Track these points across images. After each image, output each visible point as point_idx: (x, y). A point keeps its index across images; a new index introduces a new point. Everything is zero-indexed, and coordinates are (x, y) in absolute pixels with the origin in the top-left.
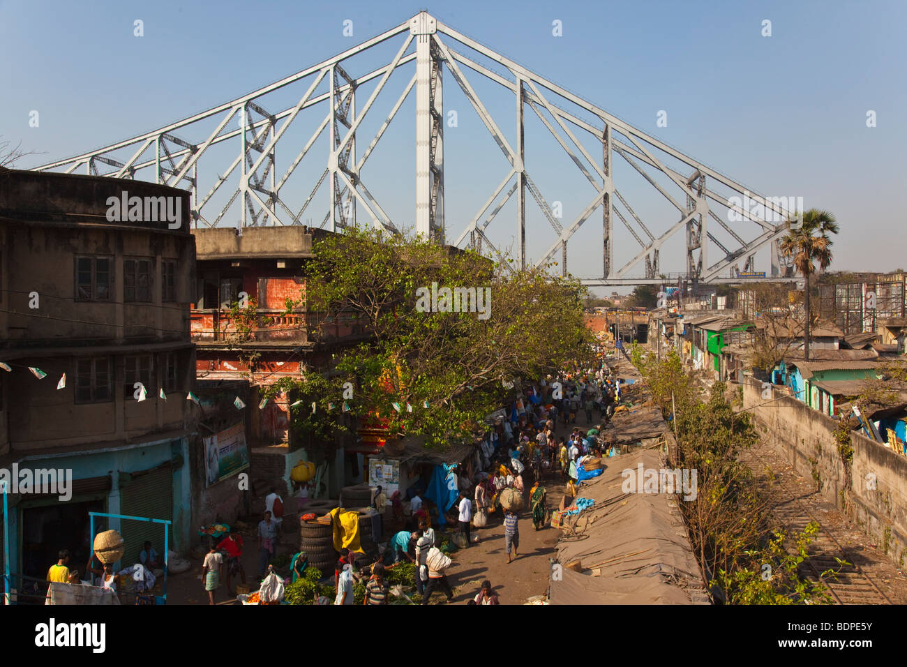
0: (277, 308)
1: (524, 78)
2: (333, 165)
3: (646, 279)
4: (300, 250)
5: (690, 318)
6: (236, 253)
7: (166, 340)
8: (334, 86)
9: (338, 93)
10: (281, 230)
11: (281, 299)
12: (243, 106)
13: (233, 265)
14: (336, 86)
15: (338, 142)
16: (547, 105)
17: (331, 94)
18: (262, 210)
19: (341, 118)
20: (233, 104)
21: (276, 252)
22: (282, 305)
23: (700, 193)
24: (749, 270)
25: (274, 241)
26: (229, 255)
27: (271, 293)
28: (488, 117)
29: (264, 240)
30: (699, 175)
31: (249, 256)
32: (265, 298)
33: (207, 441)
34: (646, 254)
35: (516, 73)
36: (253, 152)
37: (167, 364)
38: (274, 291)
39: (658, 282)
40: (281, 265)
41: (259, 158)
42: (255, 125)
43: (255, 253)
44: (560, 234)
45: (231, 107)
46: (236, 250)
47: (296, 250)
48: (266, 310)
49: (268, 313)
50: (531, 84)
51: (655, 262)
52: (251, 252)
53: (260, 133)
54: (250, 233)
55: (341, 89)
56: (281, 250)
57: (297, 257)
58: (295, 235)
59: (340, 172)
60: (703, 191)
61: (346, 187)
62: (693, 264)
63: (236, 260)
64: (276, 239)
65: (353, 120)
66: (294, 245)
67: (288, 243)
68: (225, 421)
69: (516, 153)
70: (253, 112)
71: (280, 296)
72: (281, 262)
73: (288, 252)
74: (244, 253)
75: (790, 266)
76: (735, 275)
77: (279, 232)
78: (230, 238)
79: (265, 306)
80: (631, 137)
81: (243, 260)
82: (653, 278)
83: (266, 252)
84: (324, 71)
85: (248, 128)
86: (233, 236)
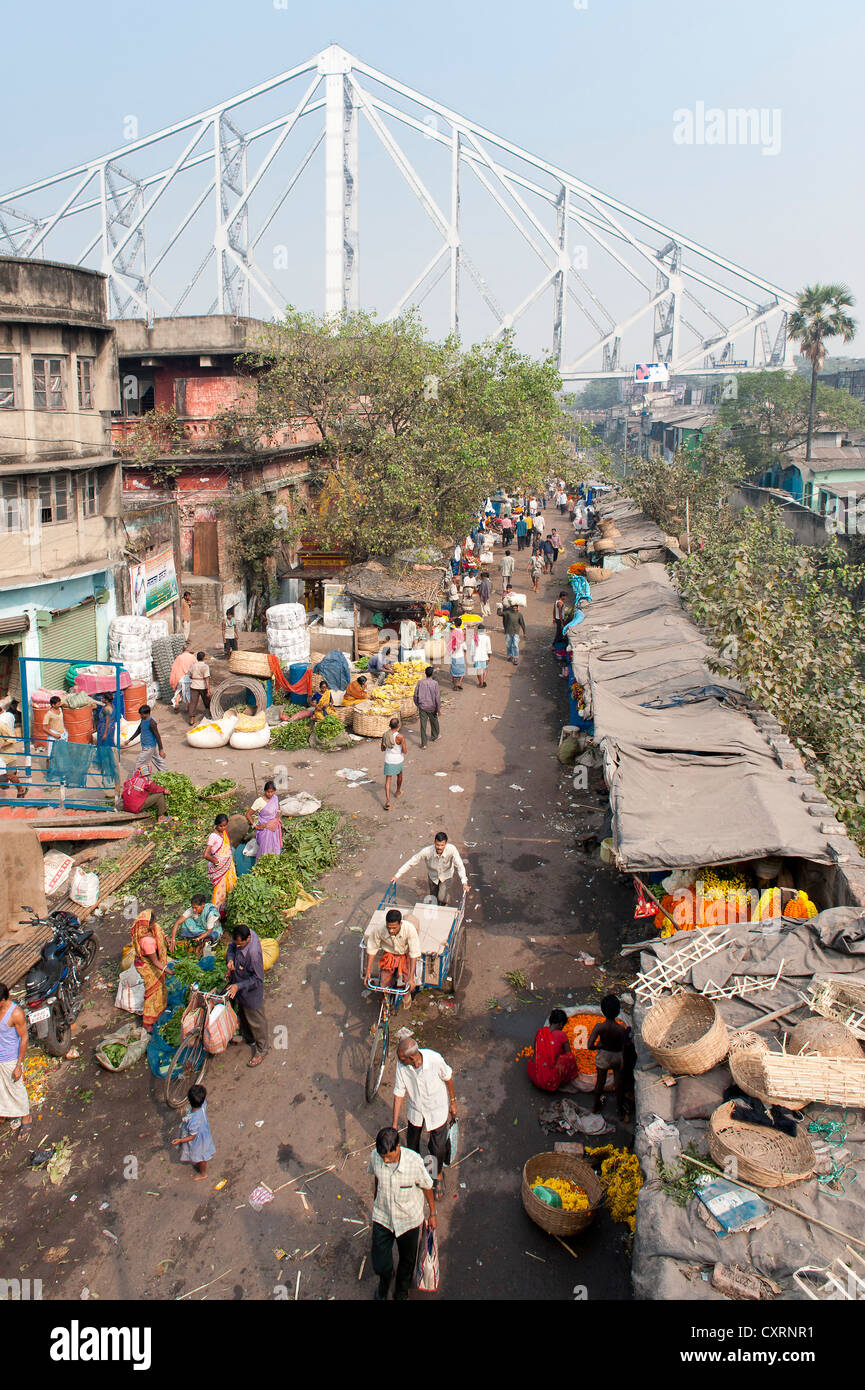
0: (200, 415)
1: (462, 130)
2: (221, 241)
3: (603, 371)
4: (229, 344)
5: (660, 415)
6: (146, 349)
7: (86, 455)
8: (221, 142)
9: (224, 151)
10: (203, 320)
11: (204, 404)
12: (102, 168)
13: (143, 364)
14: (222, 141)
15: (226, 212)
16: (492, 165)
17: (217, 151)
18: (130, 299)
19: (229, 184)
20: (88, 165)
21: (198, 347)
22: (205, 411)
23: (673, 267)
24: (727, 359)
25: (195, 334)
26: (139, 353)
27: (192, 398)
28: (416, 179)
29: (182, 333)
30: (672, 247)
31: (163, 353)
32: (185, 403)
33: (133, 571)
34: (605, 343)
35: (452, 124)
36: (116, 226)
37: (87, 483)
38: (196, 394)
39: (617, 374)
40: (205, 363)
41: (124, 235)
42: (119, 193)
43: (170, 349)
44: (501, 322)
45: (86, 170)
46: (147, 346)
47: (223, 344)
48: (187, 418)
49: (188, 421)
50: (471, 136)
51: (615, 351)
52: (166, 349)
53: (124, 201)
54: (163, 324)
55: (229, 146)
56: (204, 344)
57: (224, 352)
58: (222, 326)
59: (229, 251)
60: (678, 266)
61: (237, 268)
62: (661, 354)
63: (147, 358)
64: (197, 332)
65: (245, 186)
66: (220, 338)
67: (213, 336)
68: (151, 548)
69: (450, 223)
70: (115, 176)
71: (204, 400)
72: (205, 359)
73: (213, 347)
74: (156, 349)
75: (776, 352)
76: (710, 365)
77: (201, 323)
78: (138, 331)
79: (185, 413)
80: (592, 200)
81: (156, 358)
82: (612, 370)
83: (184, 348)
84: (206, 122)
85: (110, 196)
86: (141, 328)
